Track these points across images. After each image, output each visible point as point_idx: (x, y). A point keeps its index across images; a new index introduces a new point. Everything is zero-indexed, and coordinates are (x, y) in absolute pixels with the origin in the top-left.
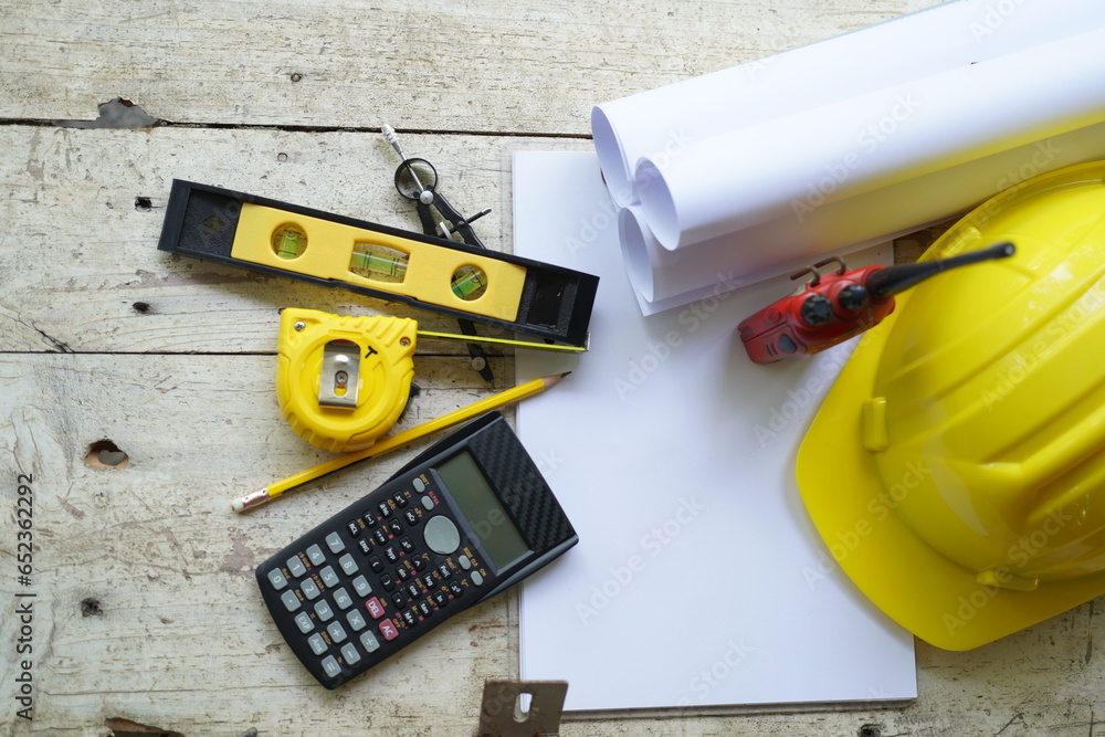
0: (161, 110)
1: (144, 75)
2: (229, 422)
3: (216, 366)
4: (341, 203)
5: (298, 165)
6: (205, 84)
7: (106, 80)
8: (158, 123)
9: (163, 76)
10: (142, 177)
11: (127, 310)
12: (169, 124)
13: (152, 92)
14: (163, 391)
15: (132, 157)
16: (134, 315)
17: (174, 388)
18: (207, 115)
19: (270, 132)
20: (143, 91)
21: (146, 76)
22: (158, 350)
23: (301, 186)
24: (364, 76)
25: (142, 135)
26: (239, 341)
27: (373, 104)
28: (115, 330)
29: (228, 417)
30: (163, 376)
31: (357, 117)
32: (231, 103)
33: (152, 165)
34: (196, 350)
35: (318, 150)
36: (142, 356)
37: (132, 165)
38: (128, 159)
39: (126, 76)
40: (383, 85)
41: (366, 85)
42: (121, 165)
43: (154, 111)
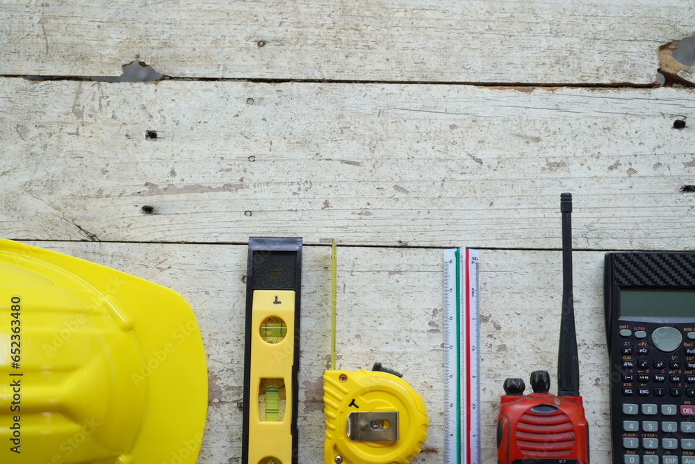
0: (165, 68)
1: (154, 44)
2: (207, 293)
3: (199, 252)
4: (291, 134)
5: (261, 107)
6: (197, 49)
7: (129, 48)
8: (164, 78)
9: (168, 44)
10: (151, 116)
11: (138, 212)
12: (171, 78)
13: (160, 55)
14: (161, 270)
15: (144, 102)
16: (142, 214)
17: (169, 268)
18: (197, 72)
19: (242, 83)
20: (154, 55)
21: (156, 45)
22: (159, 240)
23: (264, 122)
24: (310, 42)
25: (151, 86)
26: (216, 234)
27: (317, 62)
28: (129, 226)
29: (206, 289)
30: (162, 259)
31: (304, 72)
32: (215, 63)
33: (158, 108)
34: (185, 240)
35: (276, 96)
36: (147, 244)
37: (144, 108)
38: (142, 103)
39: (142, 45)
40: (324, 48)
41: (312, 48)
42: (137, 108)
43: (160, 69)
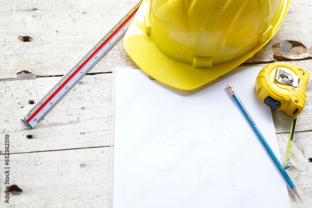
0: (38, 73)
1: (32, 63)
2: (62, 174)
3: (57, 155)
4: (102, 96)
5: (86, 85)
6: (54, 64)
7: (20, 66)
8: (38, 77)
9: (39, 63)
10: (31, 94)
11: (25, 138)
12: (41, 77)
13: (36, 67)
14: (37, 165)
15: (28, 88)
16: (27, 139)
17: (41, 164)
18: (54, 73)
20: (32, 67)
21: (33, 63)
22: (35, 151)
23: (88, 91)
25: (31, 81)
26: (66, 145)
27: (112, 64)
28: (19, 145)
29: (62, 173)
30: (37, 160)
31: (107, 69)
32: (63, 68)
33: (35, 90)
34: (49, 149)
35: (94, 80)
36: (29, 153)
37: (28, 90)
38: (26, 89)
39: (27, 64)
40: (116, 59)
41: (110, 59)
42: (24, 91)
43: (35, 73)
